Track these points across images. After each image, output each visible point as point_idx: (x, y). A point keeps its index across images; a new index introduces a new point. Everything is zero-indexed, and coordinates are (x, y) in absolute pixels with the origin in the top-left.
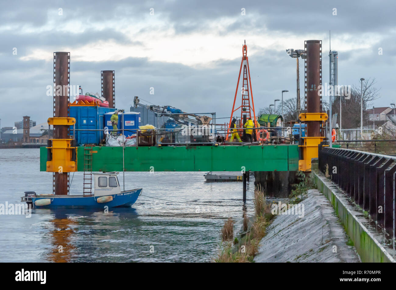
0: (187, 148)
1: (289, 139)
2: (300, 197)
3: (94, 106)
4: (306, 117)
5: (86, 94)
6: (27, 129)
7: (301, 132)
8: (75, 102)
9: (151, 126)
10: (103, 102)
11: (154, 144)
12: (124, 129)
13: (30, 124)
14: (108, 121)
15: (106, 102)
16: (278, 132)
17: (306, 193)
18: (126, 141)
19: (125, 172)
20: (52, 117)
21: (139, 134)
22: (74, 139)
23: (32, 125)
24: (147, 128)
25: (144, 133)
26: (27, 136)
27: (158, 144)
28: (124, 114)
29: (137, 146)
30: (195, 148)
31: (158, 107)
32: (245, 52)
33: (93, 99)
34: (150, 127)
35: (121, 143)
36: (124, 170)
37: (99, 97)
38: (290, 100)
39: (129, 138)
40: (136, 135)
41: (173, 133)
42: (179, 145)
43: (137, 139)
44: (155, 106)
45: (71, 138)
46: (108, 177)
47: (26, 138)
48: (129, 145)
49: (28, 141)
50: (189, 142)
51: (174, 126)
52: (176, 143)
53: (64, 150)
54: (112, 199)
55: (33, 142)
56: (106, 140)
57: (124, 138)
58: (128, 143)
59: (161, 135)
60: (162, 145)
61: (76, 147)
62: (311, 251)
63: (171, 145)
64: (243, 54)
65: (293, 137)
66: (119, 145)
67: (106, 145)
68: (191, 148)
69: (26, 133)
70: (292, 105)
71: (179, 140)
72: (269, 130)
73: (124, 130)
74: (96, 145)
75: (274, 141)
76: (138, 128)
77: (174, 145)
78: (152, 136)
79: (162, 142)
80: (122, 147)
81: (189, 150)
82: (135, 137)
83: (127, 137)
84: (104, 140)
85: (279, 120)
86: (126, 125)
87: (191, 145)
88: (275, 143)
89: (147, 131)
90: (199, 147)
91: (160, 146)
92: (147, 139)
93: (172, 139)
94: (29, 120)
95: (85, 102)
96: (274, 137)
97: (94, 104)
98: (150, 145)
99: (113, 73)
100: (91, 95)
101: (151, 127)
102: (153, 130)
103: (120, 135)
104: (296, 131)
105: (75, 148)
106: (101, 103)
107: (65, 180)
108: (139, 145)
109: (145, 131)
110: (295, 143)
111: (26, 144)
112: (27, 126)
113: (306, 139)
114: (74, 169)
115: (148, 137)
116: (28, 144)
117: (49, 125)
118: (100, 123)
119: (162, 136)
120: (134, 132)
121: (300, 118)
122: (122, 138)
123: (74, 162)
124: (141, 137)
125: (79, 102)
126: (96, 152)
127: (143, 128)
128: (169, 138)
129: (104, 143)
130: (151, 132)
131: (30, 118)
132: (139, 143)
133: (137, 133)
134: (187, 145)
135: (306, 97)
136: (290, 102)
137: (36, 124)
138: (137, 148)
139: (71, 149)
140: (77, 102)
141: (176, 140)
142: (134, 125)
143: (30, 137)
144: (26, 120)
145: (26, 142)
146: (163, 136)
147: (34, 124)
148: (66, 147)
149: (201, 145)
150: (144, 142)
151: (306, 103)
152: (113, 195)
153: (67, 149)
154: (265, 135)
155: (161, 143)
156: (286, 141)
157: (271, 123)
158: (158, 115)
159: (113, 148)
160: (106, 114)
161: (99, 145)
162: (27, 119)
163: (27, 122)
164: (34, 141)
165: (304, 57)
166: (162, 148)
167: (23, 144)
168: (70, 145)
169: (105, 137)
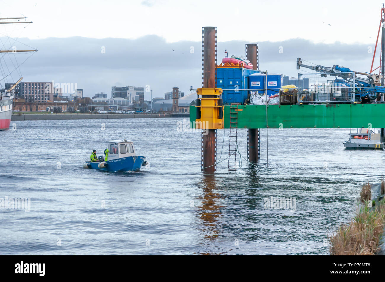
0: (327, 106)
3: (239, 67)
5: (232, 57)
6: (176, 99)
8: (221, 64)
9: (293, 85)
10: (247, 64)
11: (296, 103)
12: (267, 88)
13: (179, 94)
14: (252, 82)
15: (251, 64)
18: (270, 100)
19: (268, 129)
20: (201, 87)
21: (282, 93)
22: (221, 99)
23: (181, 96)
24: (289, 88)
25: (286, 92)
26: (176, 105)
27: (299, 103)
28: (267, 75)
29: (280, 104)
30: (335, 106)
32: (383, 14)
33: (238, 61)
34: (291, 86)
35: (265, 102)
36: (267, 126)
37: (244, 60)
39: (272, 97)
40: (278, 94)
42: (319, 103)
43: (279, 98)
45: (218, 97)
47: (175, 108)
48: (271, 104)
49: (177, 111)
50: (329, 101)
52: (317, 101)
53: (211, 109)
55: (181, 111)
56: (250, 99)
57: (268, 97)
58: (271, 102)
61: (223, 106)
63: (311, 103)
64: (382, 16)
66: (263, 104)
67: (251, 104)
68: (331, 106)
69: (175, 104)
71: (319, 98)
73: (268, 90)
74: (241, 104)
76: (280, 88)
77: (315, 103)
78: (294, 95)
79: (304, 100)
80: (266, 106)
81: (329, 108)
82: (278, 96)
83: (270, 97)
84: (248, 100)
86: (269, 85)
87: (331, 103)
89: (289, 90)
90: (339, 105)
91: (301, 105)
92: (289, 98)
93: (313, 97)
94: (178, 91)
95: (231, 64)
97: (239, 65)
98: (292, 104)
99: (257, 46)
100: (236, 57)
101: (293, 87)
102: (295, 89)
103: (263, 95)
105: (221, 106)
106: (246, 65)
107: (213, 146)
108: (282, 104)
109: (287, 90)
111: (175, 113)
112: (176, 96)
114: (221, 126)
115: (289, 96)
116: (177, 113)
117: (198, 95)
118: (245, 83)
119: (303, 95)
120: (277, 92)
122: (265, 97)
123: (221, 120)
124: (284, 96)
125: (225, 64)
126: (241, 110)
127: (285, 88)
128: (310, 97)
129: (249, 102)
130: (293, 91)
131: (179, 89)
132: (282, 101)
133: (280, 92)
134: (327, 103)
137: (185, 95)
138: (280, 107)
139: (218, 107)
140: (223, 64)
141: (317, 99)
142: (276, 85)
143: (179, 107)
144: (175, 91)
145: (175, 111)
146: (304, 95)
147: (183, 95)
148: (214, 106)
149: (341, 103)
150: (286, 100)
153: (215, 108)
155: (303, 102)
159: (257, 107)
160: (250, 75)
161: (244, 104)
162: (176, 89)
163: (176, 93)
164: (183, 110)
166: (303, 107)
167: (173, 113)
168: (217, 104)
169: (249, 96)
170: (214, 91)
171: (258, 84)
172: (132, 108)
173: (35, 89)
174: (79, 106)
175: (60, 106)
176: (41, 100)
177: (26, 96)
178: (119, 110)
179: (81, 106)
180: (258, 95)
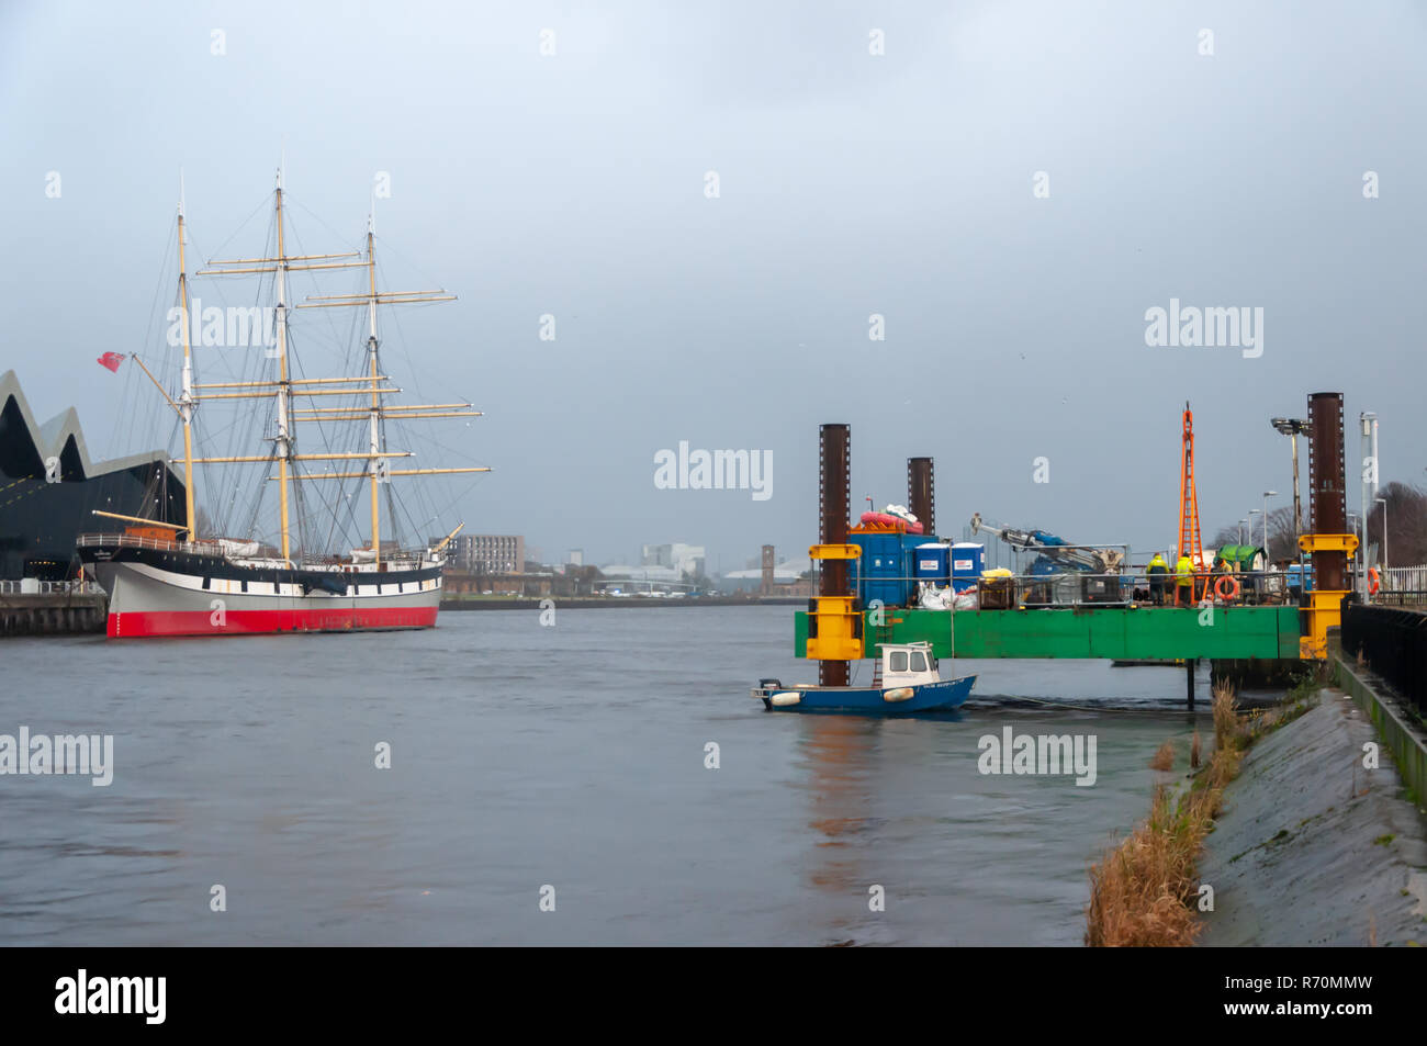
0: (1075, 613)
1: (1279, 594)
2: (1304, 703)
3: (894, 532)
4: (1313, 543)
5: (880, 511)
6: (769, 570)
7: (1305, 580)
8: (859, 526)
9: (1005, 570)
10: (912, 524)
11: (1012, 605)
12: (953, 576)
13: (774, 559)
14: (921, 563)
15: (919, 525)
16: (1257, 580)
17: (1316, 696)
18: (958, 599)
20: (817, 544)
21: (982, 586)
22: (858, 596)
23: (778, 563)
24: (998, 575)
25: (991, 584)
26: (768, 581)
27: (1018, 606)
28: (952, 547)
29: (979, 609)
30: (1091, 613)
31: (1019, 533)
32: (1188, 424)
33: (892, 520)
34: (1003, 572)
35: (948, 604)
37: (905, 515)
38: (1281, 511)
39: (963, 594)
40: (975, 587)
41: (1048, 583)
42: (1062, 607)
43: (978, 596)
44: (1011, 532)
45: (851, 594)
46: (909, 652)
47: (767, 586)
48: (961, 607)
49: (771, 592)
50: (1080, 602)
51: (1050, 569)
52: (1054, 603)
53: (838, 618)
54: (912, 694)
56: (917, 598)
57: (953, 594)
58: (961, 605)
59: (1025, 587)
60: (1027, 607)
61: (863, 612)
62: (1331, 810)
63: (1044, 607)
64: (1185, 427)
65: (1288, 591)
66: (944, 608)
67: (920, 608)
68: (1083, 613)
69: (768, 578)
70: (1283, 520)
71: (1059, 597)
72: (1238, 577)
73: (953, 579)
74: (901, 608)
75: (1248, 598)
76: (981, 575)
77: (1050, 607)
78: (1007, 589)
79: (1027, 601)
80: (949, 612)
81: (1080, 617)
82: (974, 592)
83: (958, 592)
84: (914, 598)
85: (1258, 557)
86: (956, 568)
87: (1083, 607)
88: (1252, 603)
89: (998, 580)
90: (1100, 611)
91: (1023, 610)
92: (997, 595)
93: (1047, 595)
94: (772, 553)
95: (878, 526)
96: (1248, 591)
97: (894, 528)
98: (1004, 608)
99: (931, 461)
100: (889, 512)
101: (1005, 573)
102: (1009, 578)
103: (945, 590)
104: (1293, 578)
105: (858, 613)
106: (908, 526)
108: (983, 608)
109: (994, 580)
110: (1291, 603)
112: (768, 563)
113: (1314, 594)
114: (860, 653)
115: (999, 592)
116: (772, 597)
117: (812, 560)
118: (906, 565)
119: (1027, 589)
120: (973, 583)
121: (1302, 544)
122: (948, 594)
123: (858, 641)
124: (986, 592)
125: (866, 526)
126: (900, 620)
127: (989, 575)
128: (1041, 594)
129: (916, 603)
130: (1005, 583)
131: (774, 549)
132: (983, 603)
133: (979, 583)
134: (1076, 607)
135: (1312, 506)
136: (1280, 515)
138: (978, 614)
139: (852, 616)
140: (862, 526)
141: (1054, 597)
142: (971, 568)
143: (775, 584)
144: (768, 552)
145: (767, 593)
146: (1029, 590)
147: (782, 560)
148: (843, 612)
149: (1103, 607)
150: (991, 600)
151: (1312, 516)
152: (915, 688)
153: (846, 616)
154: (1232, 586)
155: (1026, 604)
156: (1274, 599)
157: (1242, 562)
158: (1019, 550)
159: (932, 614)
160: (918, 548)
161: (905, 607)
162: (768, 549)
163: (769, 555)
164: (783, 591)
165: (1306, 433)
166: (1027, 614)
167: (762, 597)
168: (850, 609)
169: (915, 590)
170: (843, 550)
171: (933, 565)
172: (682, 587)
173: (487, 550)
174: (575, 583)
175: (537, 583)
176: (499, 572)
177: (471, 563)
178: (655, 590)
179: (578, 583)
180: (934, 589)
